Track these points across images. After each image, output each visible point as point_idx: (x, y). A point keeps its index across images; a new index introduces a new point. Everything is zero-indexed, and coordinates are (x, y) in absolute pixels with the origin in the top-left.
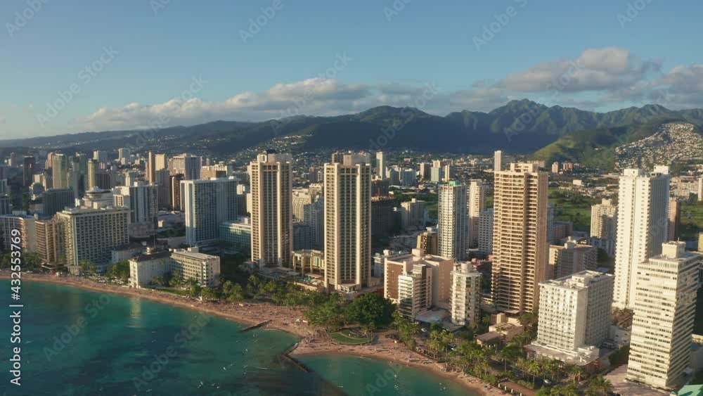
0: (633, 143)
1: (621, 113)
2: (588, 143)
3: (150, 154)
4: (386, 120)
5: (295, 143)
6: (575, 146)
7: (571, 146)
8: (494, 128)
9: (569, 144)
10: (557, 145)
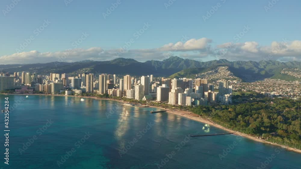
0: (203, 73)
1: (211, 62)
2: (188, 73)
3: (51, 73)
4: (121, 64)
5: (87, 71)
6: (184, 74)
7: (182, 74)
8: (163, 67)
9: (182, 73)
10: (178, 74)
